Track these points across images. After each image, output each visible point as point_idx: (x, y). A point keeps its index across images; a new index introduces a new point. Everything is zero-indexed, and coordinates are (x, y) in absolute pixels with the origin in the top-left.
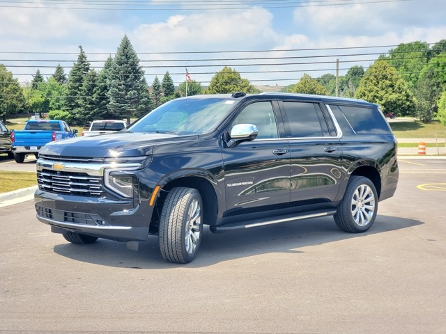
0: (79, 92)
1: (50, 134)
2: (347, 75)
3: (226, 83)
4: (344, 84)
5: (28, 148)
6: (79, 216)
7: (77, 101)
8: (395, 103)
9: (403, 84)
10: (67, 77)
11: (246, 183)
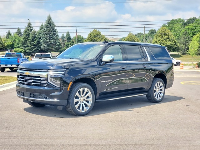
0: (28, 40)
1: (16, 59)
2: (148, 33)
3: (95, 37)
4: (147, 37)
5: (6, 65)
6: (37, 95)
7: (27, 44)
8: (170, 46)
9: (173, 37)
10: (22, 33)
11: (109, 81)
